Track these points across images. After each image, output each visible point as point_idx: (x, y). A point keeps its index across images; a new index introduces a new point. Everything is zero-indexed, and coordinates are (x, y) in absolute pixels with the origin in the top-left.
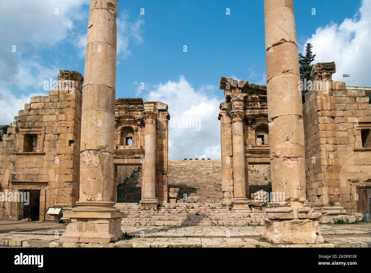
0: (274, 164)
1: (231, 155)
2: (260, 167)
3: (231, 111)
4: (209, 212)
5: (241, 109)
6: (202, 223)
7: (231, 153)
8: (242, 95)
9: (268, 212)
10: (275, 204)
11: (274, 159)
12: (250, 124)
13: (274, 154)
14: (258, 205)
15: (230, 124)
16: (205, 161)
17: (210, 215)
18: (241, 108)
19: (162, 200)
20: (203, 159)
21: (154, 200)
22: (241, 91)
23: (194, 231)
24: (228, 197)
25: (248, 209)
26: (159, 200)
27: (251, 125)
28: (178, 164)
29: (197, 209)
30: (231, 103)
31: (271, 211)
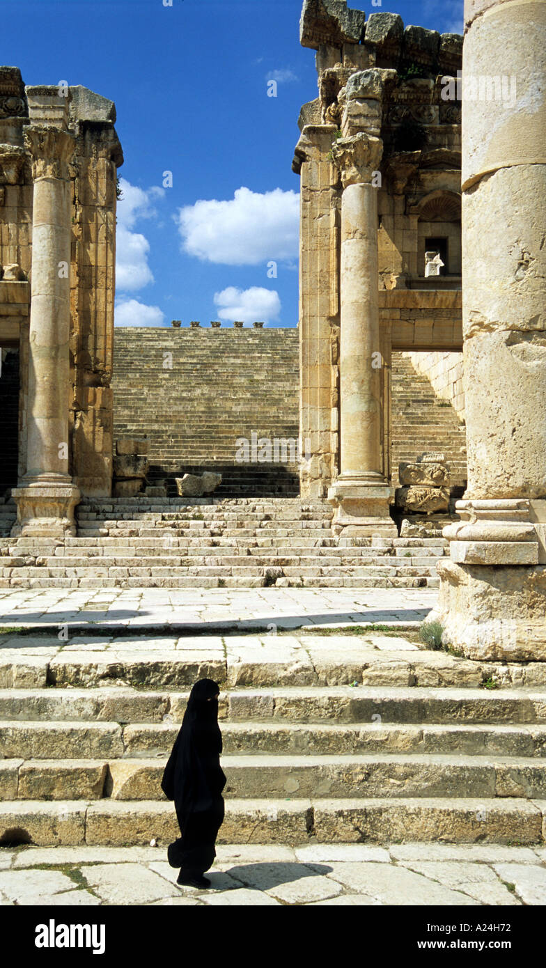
0: (477, 353)
1: (334, 312)
2: (431, 360)
3: (339, 141)
4: (255, 535)
5: (373, 135)
6: (231, 575)
7: (334, 304)
8: (376, 74)
9: (453, 539)
10: (475, 509)
11: (474, 337)
12: (401, 192)
13: (478, 318)
14: (421, 510)
15: (332, 191)
16: (246, 334)
17: (256, 545)
18: (373, 130)
19: (91, 485)
20: (239, 325)
21: (63, 487)
22: (374, 59)
23: (202, 608)
24: (321, 475)
25: (388, 522)
26: (81, 485)
27: (403, 197)
28: (148, 343)
29: (213, 523)
30: (337, 103)
31: (462, 534)
